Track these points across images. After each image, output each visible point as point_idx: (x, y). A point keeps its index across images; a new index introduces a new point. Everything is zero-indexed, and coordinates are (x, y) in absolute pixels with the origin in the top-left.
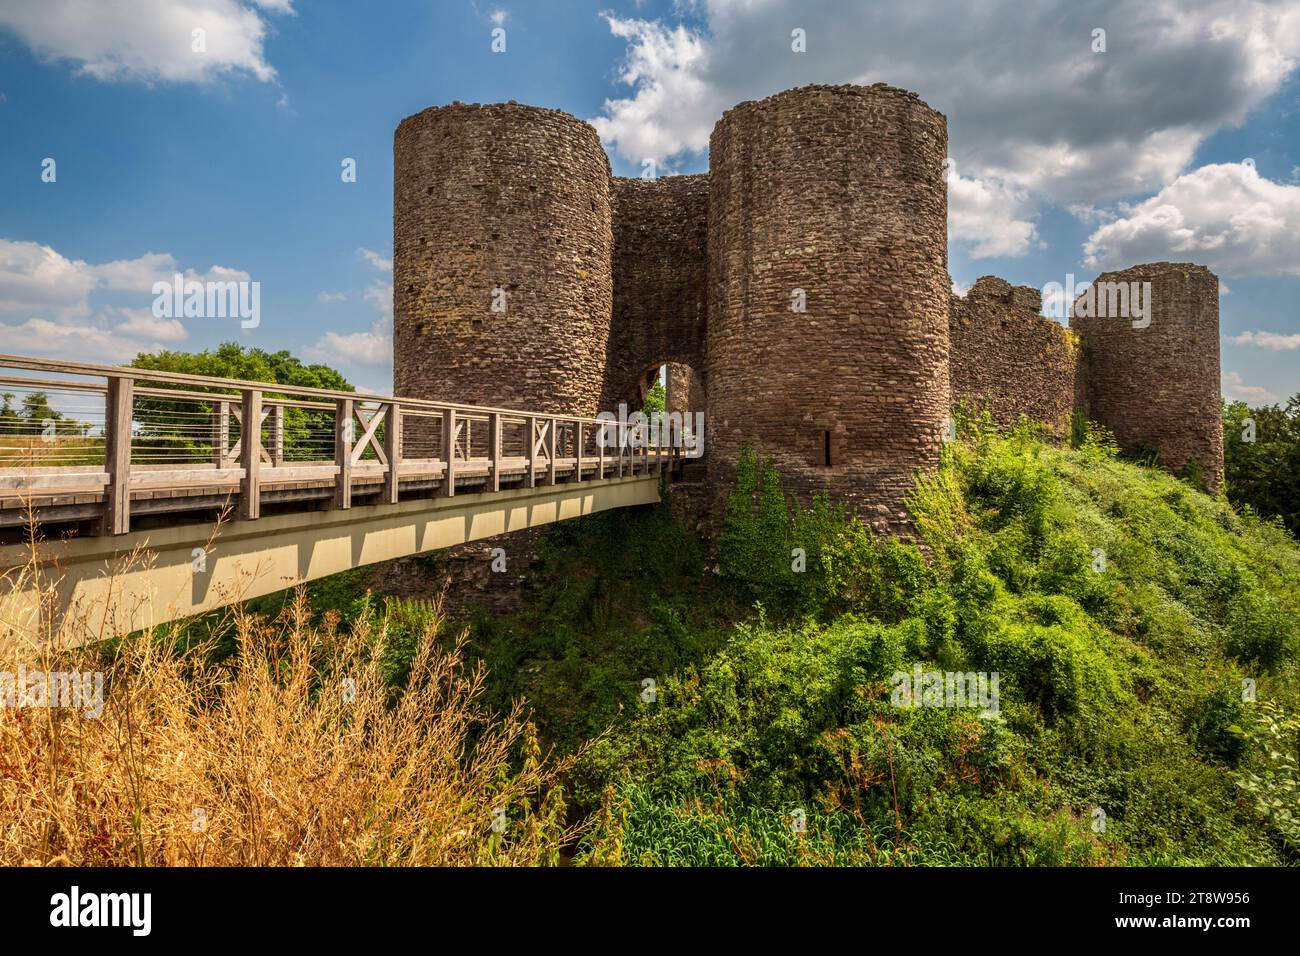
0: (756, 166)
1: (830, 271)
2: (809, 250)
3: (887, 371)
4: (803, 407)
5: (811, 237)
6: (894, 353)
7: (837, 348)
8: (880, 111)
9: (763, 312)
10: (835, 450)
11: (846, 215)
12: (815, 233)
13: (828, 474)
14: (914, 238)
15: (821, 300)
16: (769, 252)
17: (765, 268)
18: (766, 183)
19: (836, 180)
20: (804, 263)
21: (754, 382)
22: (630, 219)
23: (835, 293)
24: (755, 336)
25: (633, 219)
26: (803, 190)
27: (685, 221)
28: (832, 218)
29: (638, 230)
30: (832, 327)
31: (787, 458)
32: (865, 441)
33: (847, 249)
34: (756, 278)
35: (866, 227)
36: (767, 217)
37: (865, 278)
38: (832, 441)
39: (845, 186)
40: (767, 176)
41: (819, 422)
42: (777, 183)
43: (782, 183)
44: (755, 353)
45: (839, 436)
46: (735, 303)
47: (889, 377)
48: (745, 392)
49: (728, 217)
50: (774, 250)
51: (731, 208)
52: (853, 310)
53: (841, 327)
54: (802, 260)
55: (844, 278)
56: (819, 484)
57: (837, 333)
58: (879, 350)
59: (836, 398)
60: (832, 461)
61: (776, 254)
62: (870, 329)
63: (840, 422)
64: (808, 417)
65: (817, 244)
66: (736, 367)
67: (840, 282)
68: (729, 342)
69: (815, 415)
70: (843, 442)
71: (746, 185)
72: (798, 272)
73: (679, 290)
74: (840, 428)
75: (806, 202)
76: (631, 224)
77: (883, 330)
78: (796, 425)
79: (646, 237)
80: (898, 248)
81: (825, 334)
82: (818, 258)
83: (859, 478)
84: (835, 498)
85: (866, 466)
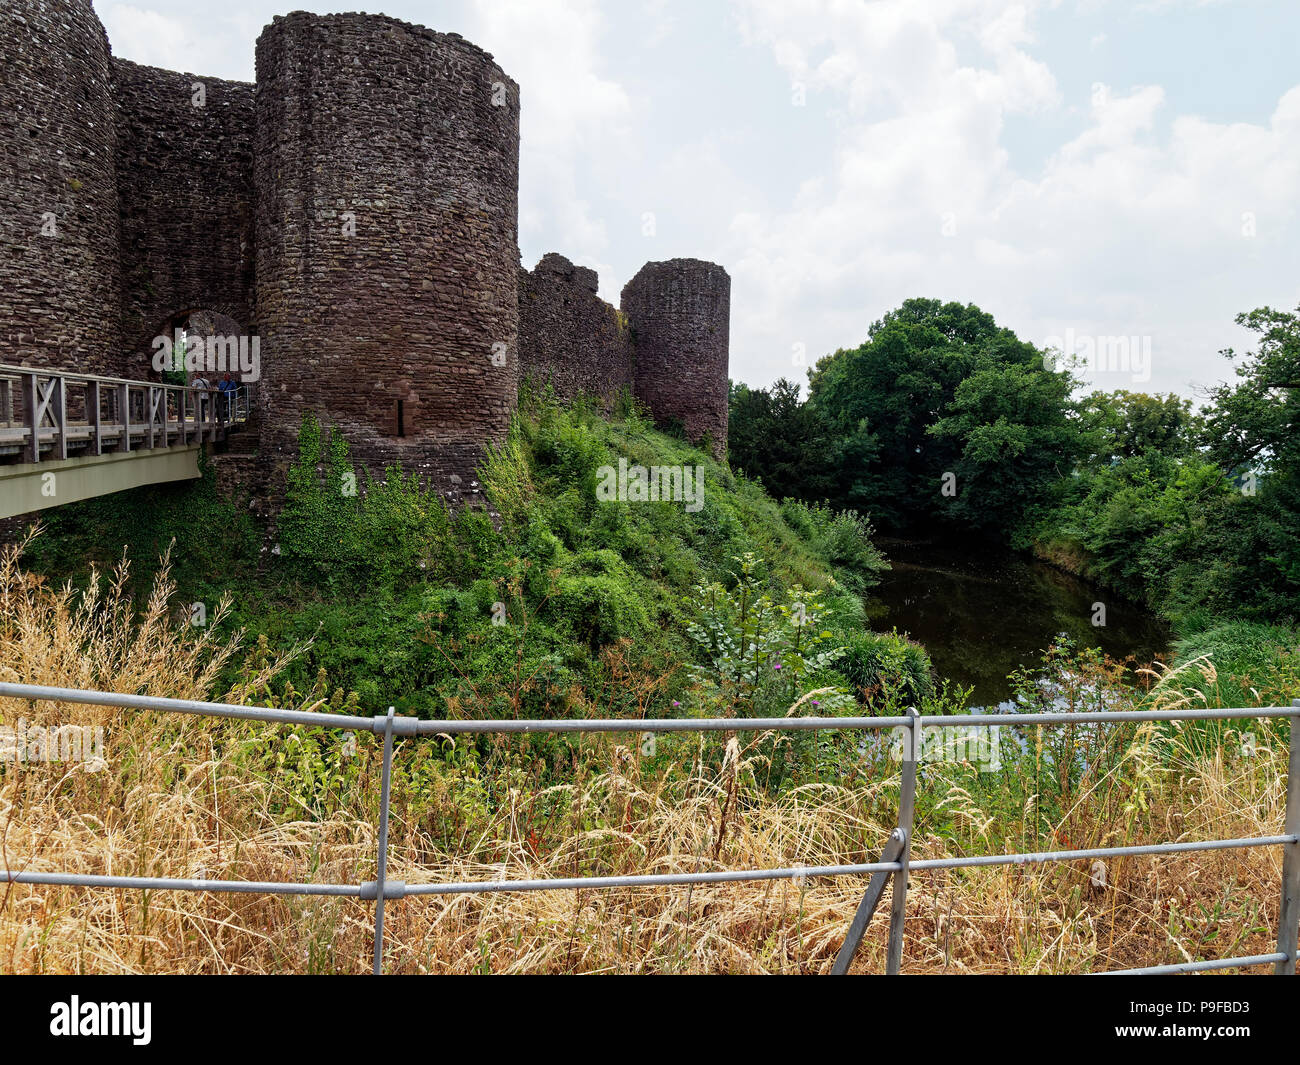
0: (317, 93)
1: (402, 230)
2: (379, 204)
3: (460, 342)
4: (373, 374)
5: (382, 188)
6: (467, 324)
7: (409, 314)
9: (327, 266)
10: (408, 420)
11: (419, 172)
12: (385, 186)
13: (401, 445)
14: (488, 208)
15: (392, 260)
16: (333, 198)
17: (329, 215)
18: (329, 117)
19: (409, 131)
20: (374, 217)
21: (317, 343)
22: (140, 120)
23: (408, 255)
24: (319, 292)
25: (147, 120)
26: (372, 135)
27: (222, 138)
28: (404, 173)
29: (154, 137)
30: (404, 291)
31: (356, 428)
32: (437, 412)
33: (420, 209)
34: (318, 226)
35: (441, 188)
36: (331, 157)
37: (439, 243)
38: (405, 411)
39: (419, 140)
40: (330, 109)
41: (391, 390)
42: (343, 121)
43: (347, 121)
44: (317, 311)
45: (412, 406)
46: (292, 251)
47: (462, 347)
48: (307, 354)
49: (283, 147)
50: (340, 198)
51: (286, 138)
52: (426, 275)
53: (415, 292)
54: (372, 214)
55: (417, 240)
56: (391, 455)
57: (411, 298)
58: (451, 319)
59: (409, 366)
60: (405, 432)
61: (342, 201)
62: (444, 297)
63: (413, 391)
64: (379, 385)
65: (388, 198)
66: (296, 324)
67: (413, 243)
68: (285, 296)
69: (387, 383)
70: (416, 412)
71: (305, 114)
72: (368, 227)
73: (216, 223)
74: (411, 398)
76: (144, 127)
77: (457, 299)
78: (366, 393)
79: (169, 149)
80: (471, 216)
81: (397, 298)
82: (389, 214)
83: (433, 450)
84: (408, 469)
85: (440, 437)
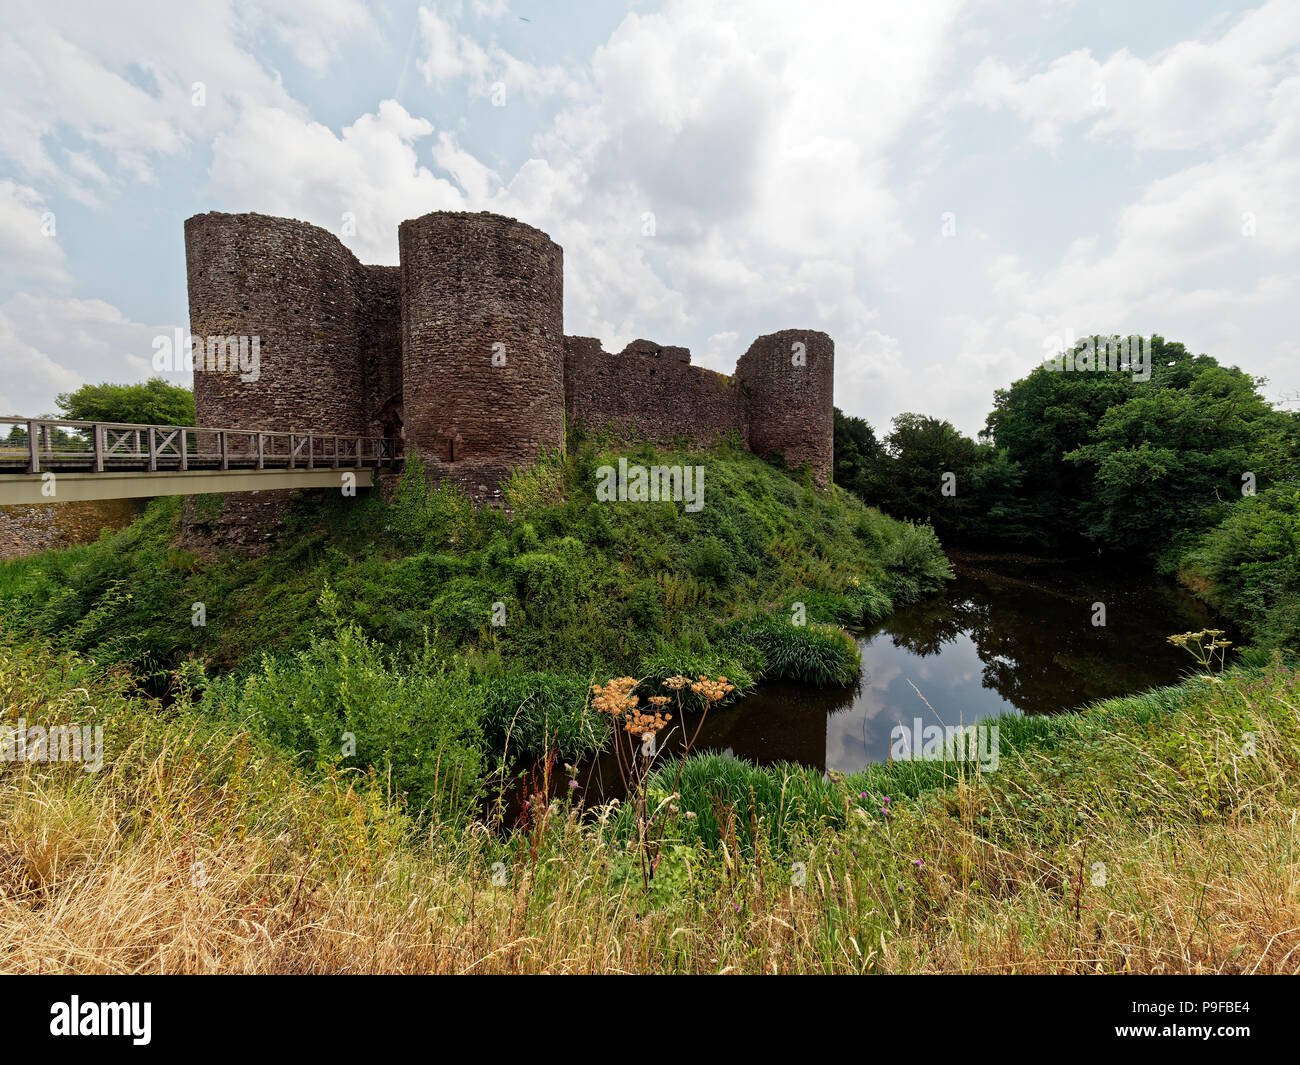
1: (451, 337)
2: (438, 323)
3: (491, 402)
4: (437, 425)
5: (440, 314)
6: (495, 390)
7: (456, 387)
8: (482, 231)
9: (416, 363)
10: (456, 452)
11: (460, 300)
12: (442, 311)
13: (452, 467)
14: (510, 316)
16: (418, 323)
17: (416, 334)
18: (415, 277)
19: (454, 276)
20: (436, 331)
21: (414, 408)
22: (381, 296)
23: (455, 351)
24: (414, 379)
25: (383, 296)
26: (435, 282)
28: (451, 302)
30: (453, 373)
31: (431, 457)
32: (475, 446)
33: (461, 323)
34: (412, 340)
35: (473, 309)
36: (416, 300)
37: (473, 342)
38: (454, 446)
39: (460, 280)
40: (415, 272)
41: (446, 434)
42: (421, 278)
43: (423, 277)
44: (413, 390)
45: (458, 443)
47: (492, 405)
50: (420, 322)
52: (465, 363)
53: (459, 373)
54: (435, 329)
55: (460, 341)
56: (446, 472)
57: (457, 377)
58: (483, 388)
59: (456, 419)
60: (454, 459)
61: (421, 324)
62: (477, 375)
63: (458, 434)
64: (440, 431)
65: (443, 319)
67: (457, 344)
69: (444, 430)
70: (461, 446)
72: (433, 337)
74: (459, 438)
75: (436, 291)
76: (381, 299)
77: (487, 375)
78: (434, 436)
79: (390, 309)
80: (497, 323)
81: (449, 378)
82: (443, 327)
83: (470, 470)
84: (453, 481)
85: (475, 462)
